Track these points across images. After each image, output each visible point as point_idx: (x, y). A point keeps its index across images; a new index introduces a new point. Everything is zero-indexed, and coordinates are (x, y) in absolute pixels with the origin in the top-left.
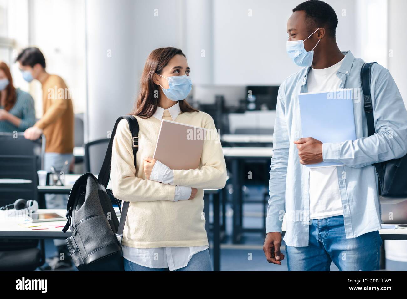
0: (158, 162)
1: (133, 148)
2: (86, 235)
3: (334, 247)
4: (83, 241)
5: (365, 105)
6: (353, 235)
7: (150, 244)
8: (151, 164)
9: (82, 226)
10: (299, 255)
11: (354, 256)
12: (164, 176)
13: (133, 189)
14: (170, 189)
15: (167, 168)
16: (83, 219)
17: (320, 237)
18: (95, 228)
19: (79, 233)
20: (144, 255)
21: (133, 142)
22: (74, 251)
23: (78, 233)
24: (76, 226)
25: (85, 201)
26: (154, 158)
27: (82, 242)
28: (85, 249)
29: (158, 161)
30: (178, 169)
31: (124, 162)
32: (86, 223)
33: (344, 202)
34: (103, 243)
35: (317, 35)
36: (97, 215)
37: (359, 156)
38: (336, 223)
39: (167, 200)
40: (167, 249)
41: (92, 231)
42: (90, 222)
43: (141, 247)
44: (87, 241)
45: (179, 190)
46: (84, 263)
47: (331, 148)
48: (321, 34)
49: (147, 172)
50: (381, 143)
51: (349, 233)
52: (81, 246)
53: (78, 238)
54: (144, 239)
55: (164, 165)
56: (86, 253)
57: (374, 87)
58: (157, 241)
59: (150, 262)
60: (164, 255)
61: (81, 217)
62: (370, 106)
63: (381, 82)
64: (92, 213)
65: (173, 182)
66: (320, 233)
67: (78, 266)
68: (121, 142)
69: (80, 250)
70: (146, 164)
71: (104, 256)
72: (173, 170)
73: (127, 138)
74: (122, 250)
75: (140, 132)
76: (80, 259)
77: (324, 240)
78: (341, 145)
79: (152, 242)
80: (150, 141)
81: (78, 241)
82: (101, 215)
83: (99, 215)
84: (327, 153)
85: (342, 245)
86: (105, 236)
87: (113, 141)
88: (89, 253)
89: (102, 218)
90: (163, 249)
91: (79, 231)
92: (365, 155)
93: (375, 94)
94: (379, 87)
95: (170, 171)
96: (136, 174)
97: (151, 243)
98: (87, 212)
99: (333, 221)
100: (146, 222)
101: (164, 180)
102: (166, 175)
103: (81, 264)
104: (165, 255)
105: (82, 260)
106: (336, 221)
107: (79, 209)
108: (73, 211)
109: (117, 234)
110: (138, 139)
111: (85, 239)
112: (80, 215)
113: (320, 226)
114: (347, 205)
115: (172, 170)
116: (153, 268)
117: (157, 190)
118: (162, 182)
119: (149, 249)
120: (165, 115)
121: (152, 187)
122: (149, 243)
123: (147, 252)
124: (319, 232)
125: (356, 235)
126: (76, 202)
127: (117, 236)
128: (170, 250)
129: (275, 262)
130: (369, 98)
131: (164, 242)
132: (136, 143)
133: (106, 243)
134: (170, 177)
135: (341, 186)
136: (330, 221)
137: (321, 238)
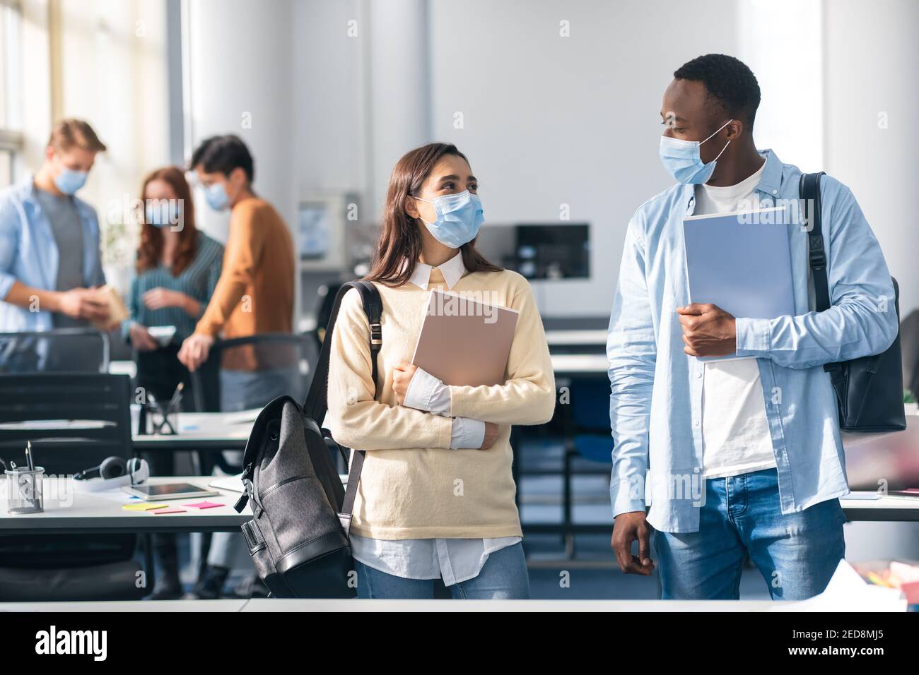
0: (420, 371)
1: (371, 345)
2: (281, 516)
3: (760, 532)
4: (275, 527)
5: (811, 255)
6: (795, 508)
7: (405, 532)
8: (405, 375)
9: (272, 498)
10: (688, 551)
11: (801, 546)
12: (432, 397)
13: (369, 426)
14: (442, 424)
15: (437, 383)
16: (275, 485)
17: (732, 513)
18: (297, 502)
19: (266, 512)
20: (393, 552)
21: (370, 333)
22: (256, 548)
23: (264, 513)
24: (261, 499)
25: (279, 451)
26: (413, 364)
27: (274, 531)
28: (278, 542)
29: (421, 369)
30: (458, 385)
31: (353, 372)
32: (281, 492)
33: (776, 444)
34: (313, 532)
35: (727, 132)
36: (302, 478)
37: (806, 347)
38: (761, 486)
39: (436, 446)
40: (438, 542)
41: (291, 508)
42: (288, 489)
43: (386, 537)
44: (283, 527)
45: (461, 425)
46: (276, 571)
47: (753, 329)
48: (734, 132)
49: (399, 391)
50: (848, 324)
51: (788, 504)
52: (270, 537)
53: (264, 522)
54: (393, 521)
55: (431, 377)
56: (280, 552)
57: (829, 219)
58: (418, 526)
59: (405, 567)
60: (432, 552)
61: (270, 481)
62: (821, 257)
63: (841, 209)
64: (292, 474)
65: (448, 410)
66: (732, 507)
67: (266, 577)
68: (347, 333)
69: (270, 545)
70: (397, 375)
71: (314, 558)
72: (450, 386)
73: (358, 326)
74: (350, 545)
75: (384, 313)
76: (268, 564)
77: (739, 519)
78: (772, 323)
79: (408, 527)
80: (404, 331)
81: (265, 529)
82: (309, 477)
83: (305, 478)
84: (745, 339)
85: (775, 527)
86: (318, 517)
87: (332, 333)
88: (287, 550)
89: (312, 482)
90: (431, 541)
91: (266, 508)
92: (817, 346)
93: (830, 234)
94: (838, 219)
95: (444, 387)
96: (377, 397)
97: (407, 529)
98: (282, 472)
99: (758, 481)
100: (397, 488)
101: (431, 405)
102: (435, 395)
103: (271, 573)
104: (434, 554)
105: (273, 565)
106: (764, 481)
107: (266, 466)
108: (256, 469)
109: (339, 515)
110: (380, 327)
111: (278, 524)
112: (269, 478)
113: (731, 493)
114: (783, 449)
115: (446, 387)
116: (410, 578)
117: (416, 428)
118: (429, 409)
119: (402, 542)
120: (435, 279)
121: (406, 422)
122: (403, 529)
123: (398, 548)
124: (729, 505)
125: (801, 508)
126: (261, 453)
127: (341, 519)
128: (445, 543)
129: (641, 570)
130: (818, 241)
131: (432, 528)
132: (378, 336)
133: (320, 530)
134: (442, 400)
135: (770, 412)
136: (750, 482)
137: (732, 516)
